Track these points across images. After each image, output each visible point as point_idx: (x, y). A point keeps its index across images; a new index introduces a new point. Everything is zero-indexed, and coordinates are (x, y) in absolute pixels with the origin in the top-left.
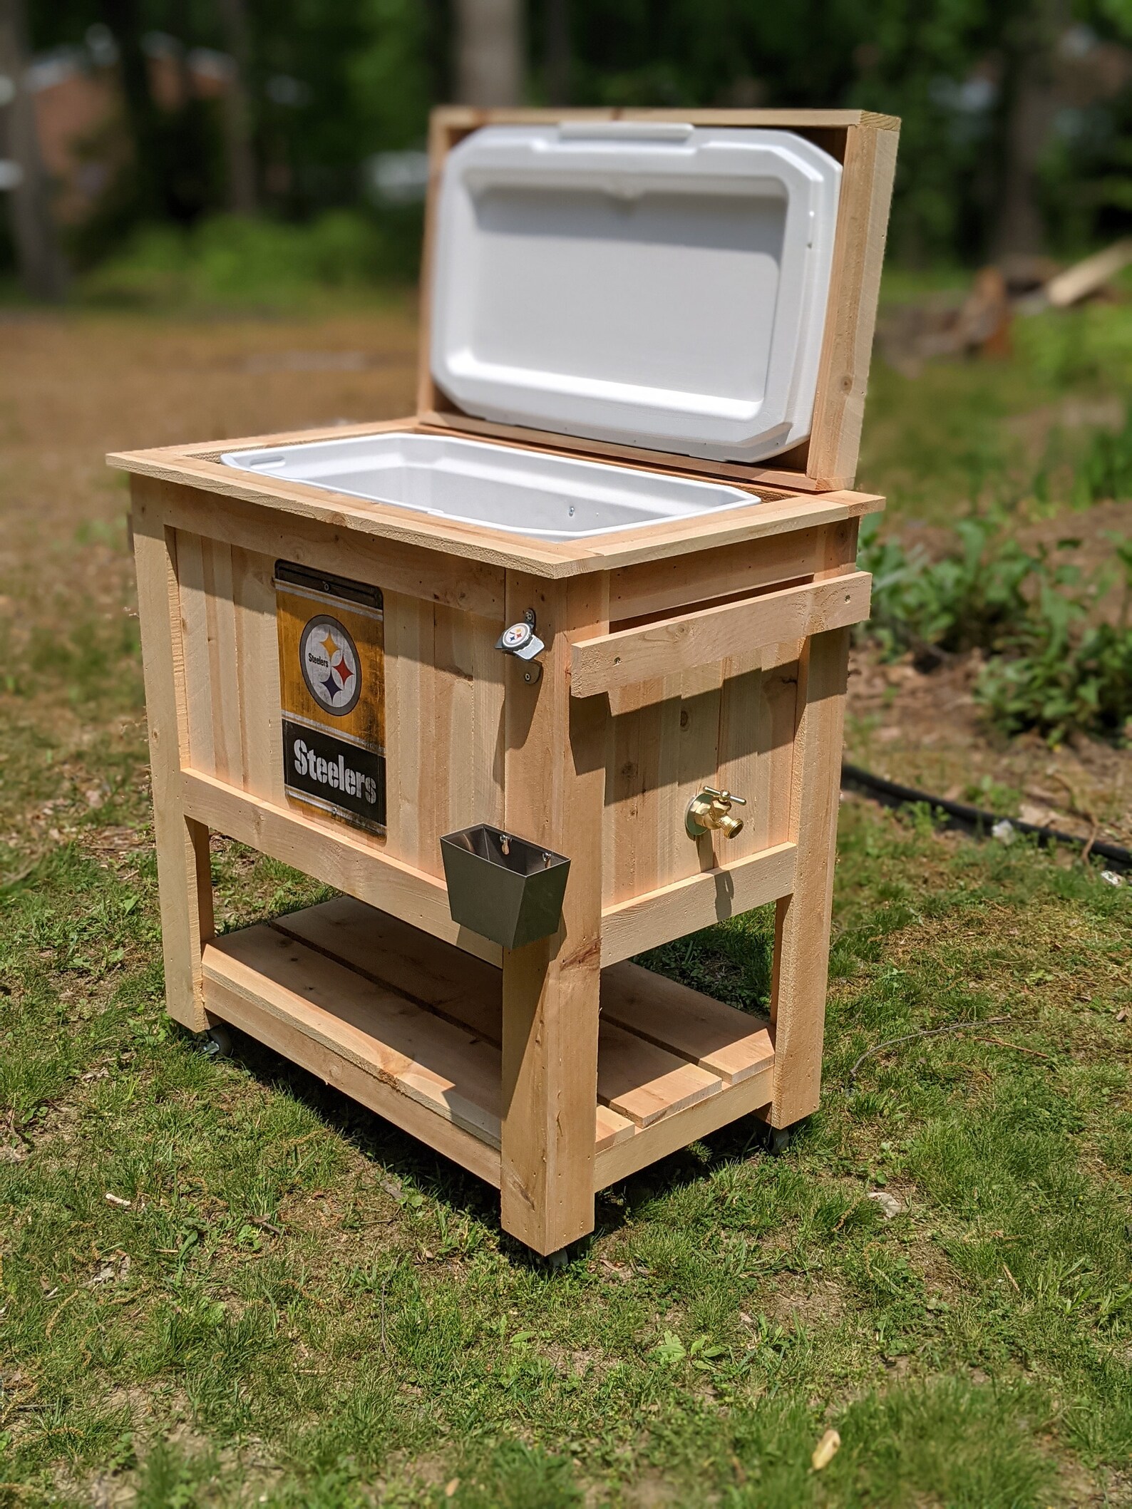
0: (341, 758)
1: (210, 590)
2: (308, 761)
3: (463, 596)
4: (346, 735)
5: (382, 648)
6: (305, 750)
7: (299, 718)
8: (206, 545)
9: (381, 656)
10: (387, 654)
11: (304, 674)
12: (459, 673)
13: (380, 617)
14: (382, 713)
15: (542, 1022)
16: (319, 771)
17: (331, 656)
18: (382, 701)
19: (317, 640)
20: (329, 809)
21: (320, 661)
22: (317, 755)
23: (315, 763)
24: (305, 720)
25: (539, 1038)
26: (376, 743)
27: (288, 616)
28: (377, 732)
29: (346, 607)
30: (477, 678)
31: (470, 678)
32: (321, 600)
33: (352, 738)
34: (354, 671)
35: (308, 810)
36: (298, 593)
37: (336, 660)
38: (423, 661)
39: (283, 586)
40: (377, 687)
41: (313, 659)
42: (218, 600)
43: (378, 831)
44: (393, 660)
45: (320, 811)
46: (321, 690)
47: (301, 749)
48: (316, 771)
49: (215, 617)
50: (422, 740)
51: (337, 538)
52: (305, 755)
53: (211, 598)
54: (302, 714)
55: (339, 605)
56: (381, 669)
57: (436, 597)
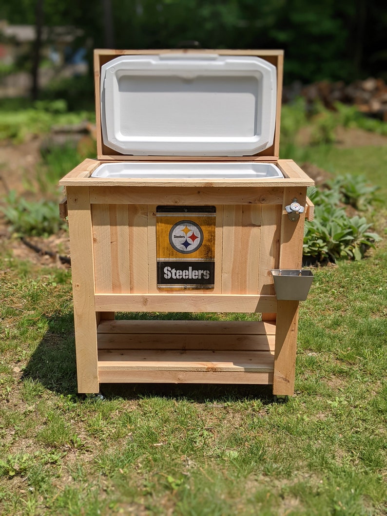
0: (190, 268)
1: (113, 223)
2: (171, 273)
3: (263, 200)
4: (194, 259)
5: (215, 225)
6: (170, 269)
7: (168, 259)
8: (112, 208)
9: (215, 228)
10: (217, 227)
11: (171, 243)
12: (254, 226)
13: (215, 215)
14: (214, 247)
15: (295, 324)
16: (177, 275)
17: (186, 234)
18: (214, 243)
19: (179, 230)
20: (183, 287)
21: (181, 237)
22: (176, 270)
23: (176, 273)
24: (171, 259)
25: (293, 329)
26: (211, 258)
27: (163, 225)
28: (211, 254)
29: (198, 216)
30: (263, 225)
31: (260, 226)
32: (182, 215)
33: (197, 259)
34: (199, 236)
35: (171, 290)
36: (169, 215)
37: (190, 234)
38: (236, 225)
39: (159, 215)
40: (212, 239)
41: (175, 237)
42: (118, 227)
43: (210, 287)
44: (221, 229)
45: (178, 289)
46: (180, 246)
47: (168, 270)
48: (176, 275)
49: (116, 233)
50: (235, 251)
51: (199, 192)
52: (170, 271)
53: (114, 227)
54: (169, 257)
55: (192, 215)
56: (214, 232)
57: (250, 203)
